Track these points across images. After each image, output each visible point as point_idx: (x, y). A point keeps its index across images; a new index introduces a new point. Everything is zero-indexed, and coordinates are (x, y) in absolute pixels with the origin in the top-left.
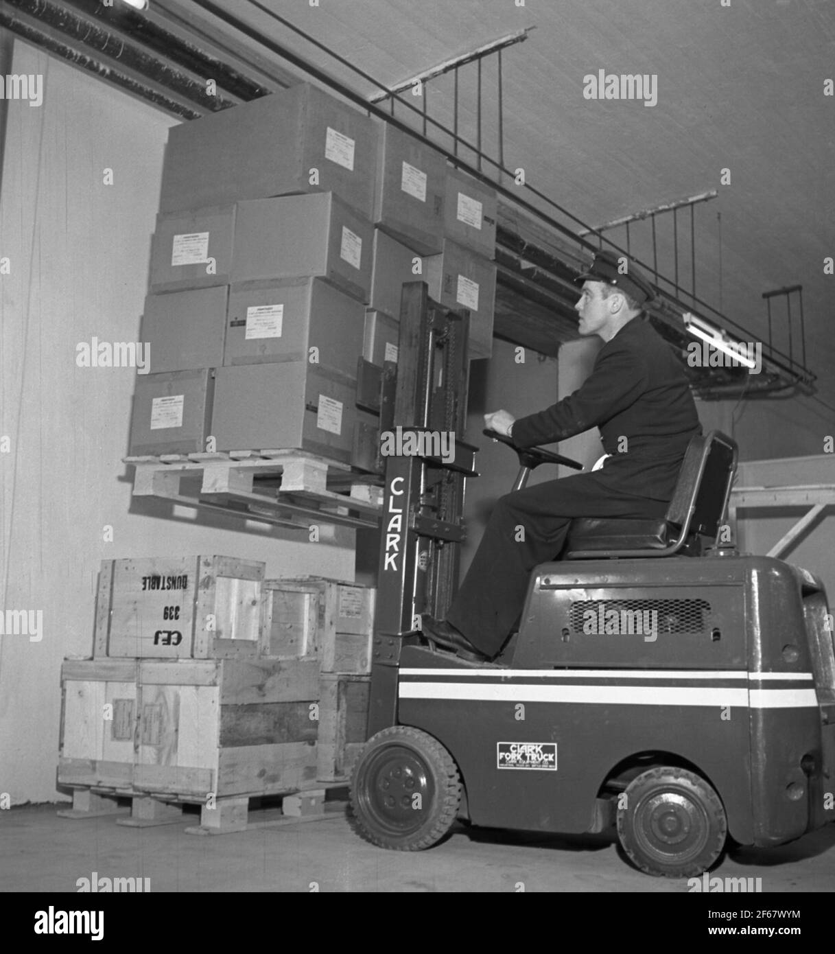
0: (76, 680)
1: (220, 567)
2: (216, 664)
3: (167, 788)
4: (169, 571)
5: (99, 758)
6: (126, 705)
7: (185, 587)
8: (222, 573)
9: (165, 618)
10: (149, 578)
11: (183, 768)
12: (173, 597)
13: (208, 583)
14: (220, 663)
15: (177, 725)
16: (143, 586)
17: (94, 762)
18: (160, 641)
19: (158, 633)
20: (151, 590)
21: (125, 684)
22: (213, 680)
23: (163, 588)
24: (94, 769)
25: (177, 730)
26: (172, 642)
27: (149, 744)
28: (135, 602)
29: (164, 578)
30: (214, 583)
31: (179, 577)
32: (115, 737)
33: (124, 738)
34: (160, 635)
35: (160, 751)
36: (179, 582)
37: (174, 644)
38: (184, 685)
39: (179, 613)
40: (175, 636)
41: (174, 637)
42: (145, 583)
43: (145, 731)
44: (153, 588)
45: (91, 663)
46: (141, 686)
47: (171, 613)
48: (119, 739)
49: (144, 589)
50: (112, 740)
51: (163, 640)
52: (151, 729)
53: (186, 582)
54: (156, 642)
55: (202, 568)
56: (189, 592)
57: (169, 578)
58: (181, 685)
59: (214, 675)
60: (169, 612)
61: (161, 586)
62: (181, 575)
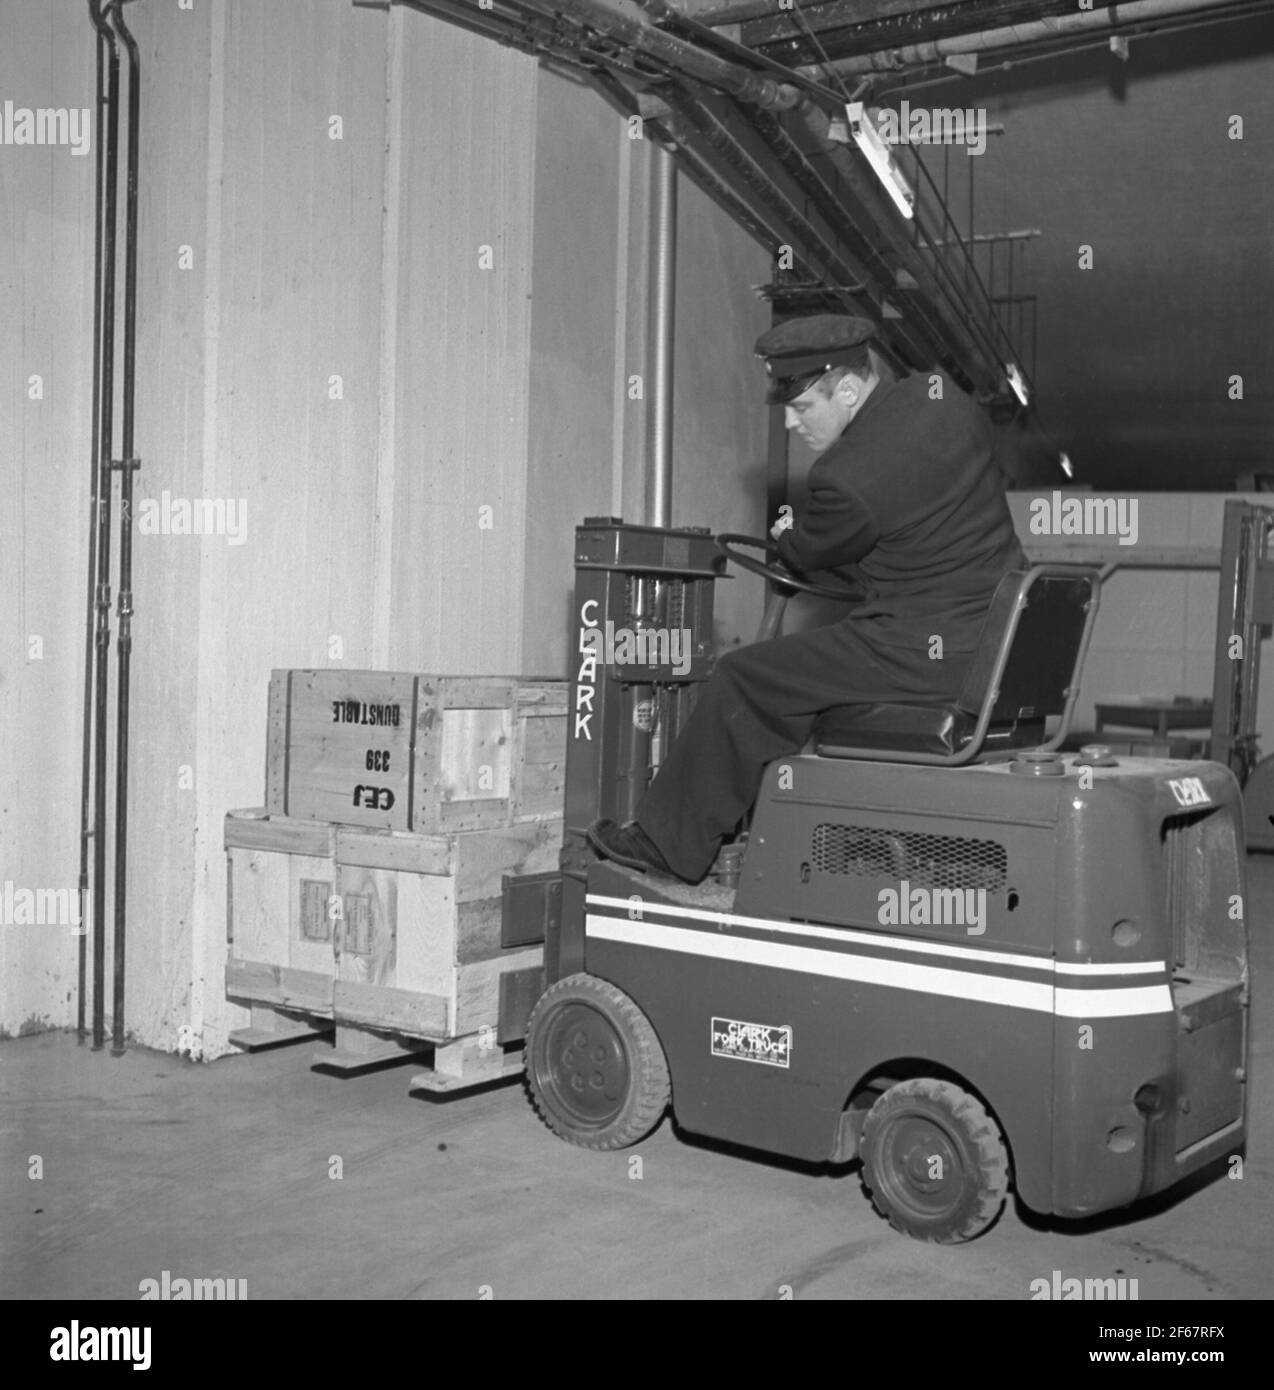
0: (247, 848)
1: (448, 695)
2: (449, 843)
3: (383, 1019)
4: (372, 696)
5: (284, 964)
6: (320, 890)
7: (396, 723)
8: (451, 703)
9: (369, 768)
10: (343, 704)
11: (404, 993)
12: (380, 736)
13: (431, 720)
14: (453, 841)
15: (394, 927)
16: (334, 716)
17: (277, 970)
18: (362, 800)
19: (359, 789)
20: (346, 722)
21: (317, 859)
22: (445, 868)
23: (364, 722)
24: (278, 980)
25: (394, 936)
26: (379, 805)
27: (356, 953)
28: (324, 739)
29: (365, 706)
30: (440, 720)
31: (388, 707)
32: (306, 934)
33: (320, 938)
34: (362, 793)
35: (370, 964)
36: (387, 714)
37: (382, 807)
38: (403, 871)
39: (389, 762)
40: (384, 796)
41: (383, 798)
42: (337, 712)
43: (348, 932)
44: (350, 721)
45: (266, 825)
46: (339, 865)
47: (377, 760)
48: (313, 939)
49: (336, 720)
50: (302, 939)
51: (367, 800)
52: (356, 931)
53: (398, 715)
54: (357, 803)
55: (421, 695)
56: (403, 733)
57: (372, 707)
58: (397, 870)
59: (446, 859)
60: (373, 758)
61: (361, 718)
62: (390, 704)
